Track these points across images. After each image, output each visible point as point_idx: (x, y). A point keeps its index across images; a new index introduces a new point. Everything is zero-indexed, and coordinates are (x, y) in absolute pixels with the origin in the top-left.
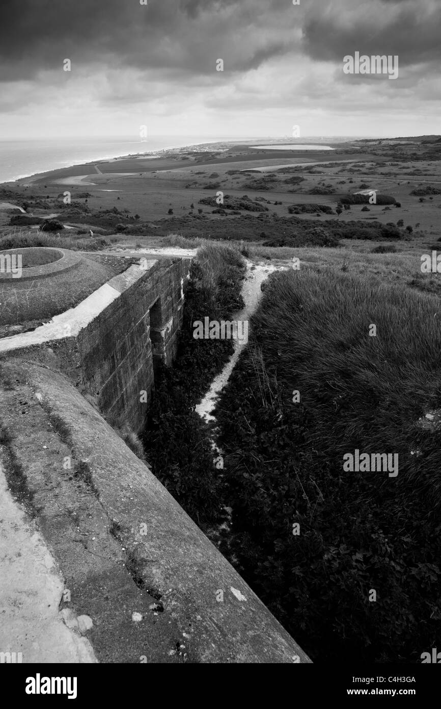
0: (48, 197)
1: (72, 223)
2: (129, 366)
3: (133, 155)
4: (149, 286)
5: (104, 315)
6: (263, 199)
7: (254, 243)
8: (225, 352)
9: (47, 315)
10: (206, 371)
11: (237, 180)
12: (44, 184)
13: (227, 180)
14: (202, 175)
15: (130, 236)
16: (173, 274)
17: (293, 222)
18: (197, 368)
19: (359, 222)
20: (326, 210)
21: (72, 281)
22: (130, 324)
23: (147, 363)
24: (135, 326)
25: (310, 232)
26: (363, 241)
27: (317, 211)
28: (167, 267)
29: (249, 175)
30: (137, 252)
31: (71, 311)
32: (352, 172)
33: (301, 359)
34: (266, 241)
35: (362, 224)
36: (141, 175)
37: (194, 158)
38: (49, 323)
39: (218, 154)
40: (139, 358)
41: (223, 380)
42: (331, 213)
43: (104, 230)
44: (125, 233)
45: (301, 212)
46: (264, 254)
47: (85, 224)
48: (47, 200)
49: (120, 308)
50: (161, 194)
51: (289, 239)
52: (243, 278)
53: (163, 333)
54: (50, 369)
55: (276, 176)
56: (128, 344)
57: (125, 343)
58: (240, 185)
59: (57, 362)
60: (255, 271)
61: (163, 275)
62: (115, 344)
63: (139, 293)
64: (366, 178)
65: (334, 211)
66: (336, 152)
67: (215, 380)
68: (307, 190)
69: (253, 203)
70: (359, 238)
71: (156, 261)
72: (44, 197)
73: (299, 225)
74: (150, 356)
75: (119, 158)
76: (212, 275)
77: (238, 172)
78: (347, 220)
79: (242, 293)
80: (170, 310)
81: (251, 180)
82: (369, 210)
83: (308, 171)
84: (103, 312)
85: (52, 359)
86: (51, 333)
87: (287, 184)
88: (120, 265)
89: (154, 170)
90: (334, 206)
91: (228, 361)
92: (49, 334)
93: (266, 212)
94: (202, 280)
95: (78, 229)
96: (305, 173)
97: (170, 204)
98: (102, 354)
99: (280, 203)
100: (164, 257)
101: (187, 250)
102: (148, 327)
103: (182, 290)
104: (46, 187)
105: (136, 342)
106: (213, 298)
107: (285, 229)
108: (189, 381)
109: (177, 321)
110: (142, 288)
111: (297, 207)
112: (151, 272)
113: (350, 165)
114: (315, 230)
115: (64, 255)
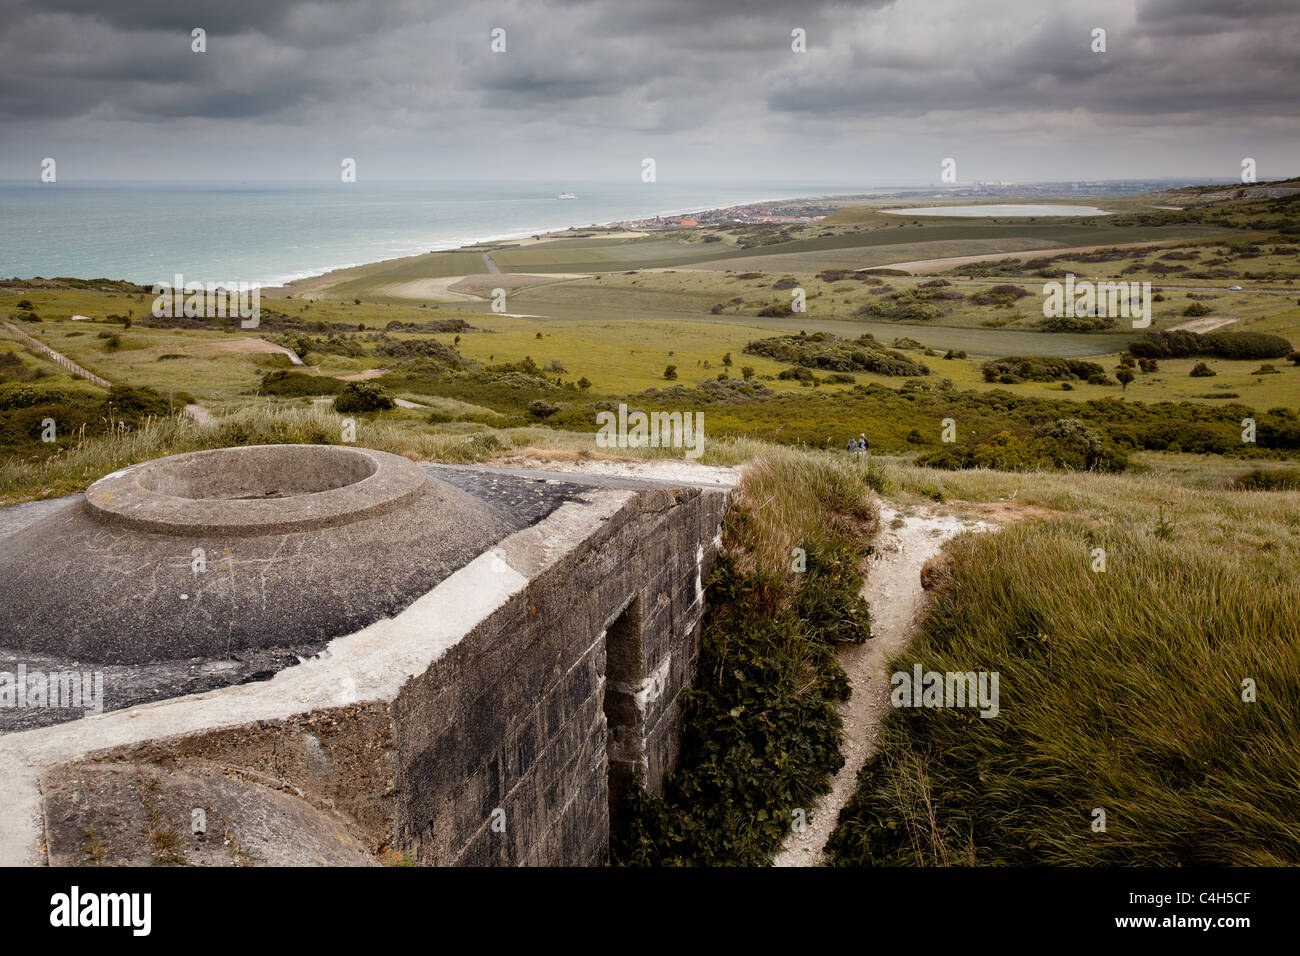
0: (361, 328)
1: (417, 393)
2: (540, 794)
3: (580, 230)
4: (609, 563)
5: (478, 640)
6: (914, 345)
7: (891, 458)
8: (818, 763)
9: (314, 634)
10: (762, 816)
11: (846, 295)
12: (355, 296)
13: (820, 294)
14: (757, 281)
15: (562, 433)
16: (675, 533)
17: (997, 405)
18: (734, 805)
19: (1185, 405)
20: (1087, 373)
21: (393, 540)
22: (549, 671)
23: (591, 785)
24: (562, 676)
25: (1046, 431)
26: (1199, 458)
27: (1063, 375)
28: (661, 512)
29: (878, 282)
30: (579, 469)
31: (383, 625)
32: (1161, 272)
33: (1048, 797)
34: (924, 453)
35: (1195, 412)
36: (599, 278)
37: (734, 239)
38: (318, 657)
39: (799, 228)
40: (570, 768)
41: (810, 848)
42: (1101, 382)
43: (497, 415)
44: (551, 424)
45: (1016, 378)
46: (925, 485)
47: (450, 399)
48: (358, 334)
49: (523, 622)
50: (649, 327)
51: (986, 449)
52: (869, 551)
53: (642, 698)
54: (305, 799)
55: (950, 285)
56: (542, 727)
57: (531, 726)
58: (855, 307)
59: (327, 778)
60: (900, 532)
61: (648, 533)
62: (501, 728)
63: (579, 582)
64: (1200, 287)
65: (1113, 377)
66: (1115, 221)
67: (785, 845)
68: (1034, 322)
69: (887, 354)
70: (1186, 450)
71: (629, 494)
72: (351, 327)
73: (1015, 412)
74: (601, 766)
75: (544, 236)
76: (783, 537)
77: (847, 275)
78: (1150, 401)
79: (867, 593)
80: (665, 633)
81: (882, 295)
82: (1213, 374)
83: (1036, 271)
84: (473, 633)
85: (313, 765)
86: (319, 689)
87: (981, 304)
88: (530, 502)
89: (631, 268)
90: (1110, 364)
91: (826, 790)
92: (313, 689)
93: (923, 378)
94: (755, 553)
95: (432, 410)
96: (1028, 276)
97: (671, 354)
98: (462, 755)
99: (962, 356)
100: (651, 484)
101: (713, 469)
102: (602, 680)
103: (698, 580)
104: (358, 302)
105: (563, 724)
106: (785, 605)
107: (976, 423)
108: (712, 844)
109: (683, 665)
110: (588, 567)
111: (1006, 365)
112: (617, 523)
113: (1154, 254)
114: (1060, 425)
115: (379, 466)
